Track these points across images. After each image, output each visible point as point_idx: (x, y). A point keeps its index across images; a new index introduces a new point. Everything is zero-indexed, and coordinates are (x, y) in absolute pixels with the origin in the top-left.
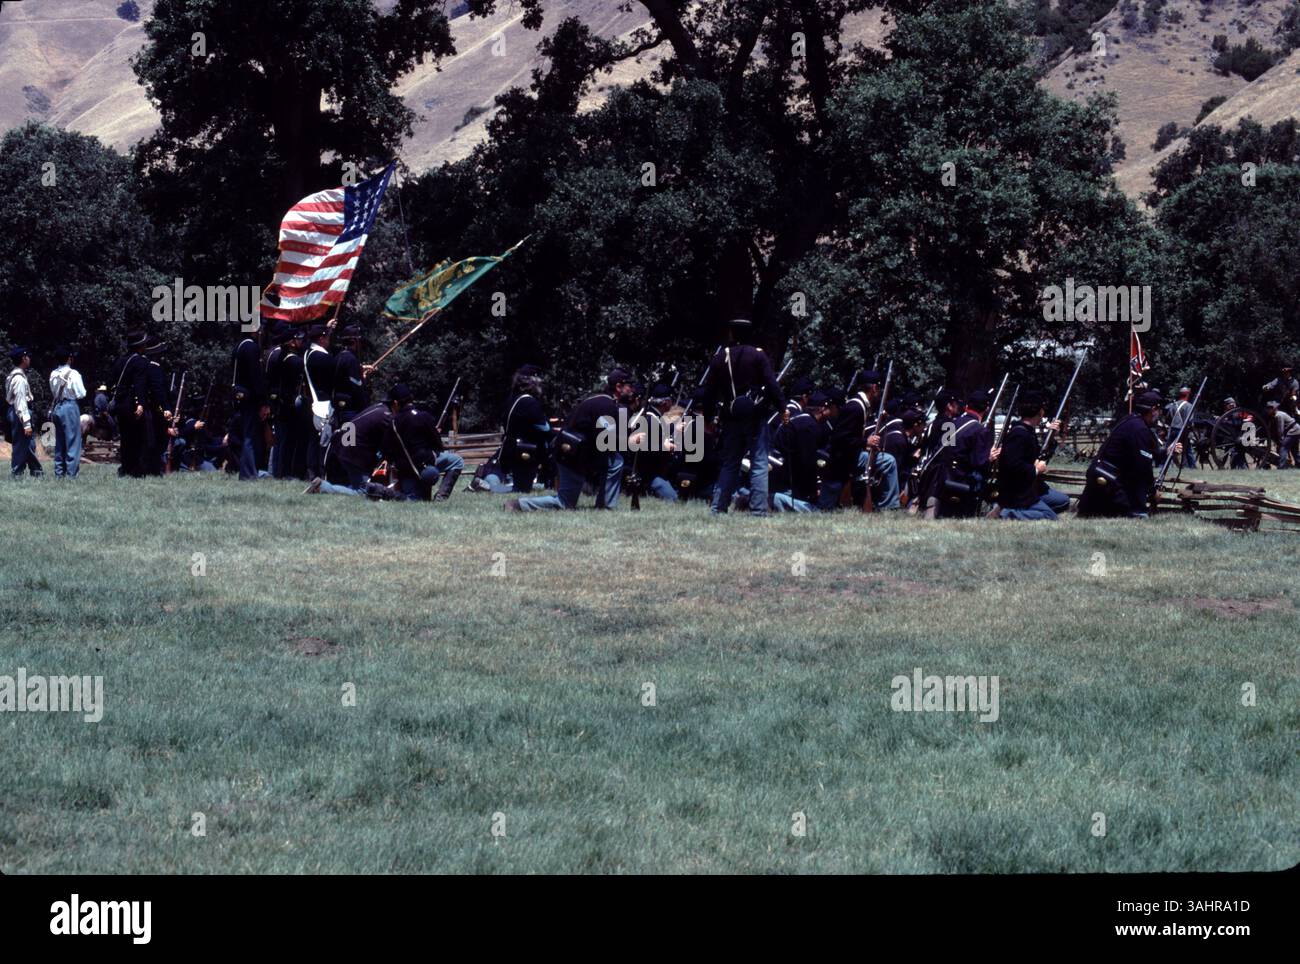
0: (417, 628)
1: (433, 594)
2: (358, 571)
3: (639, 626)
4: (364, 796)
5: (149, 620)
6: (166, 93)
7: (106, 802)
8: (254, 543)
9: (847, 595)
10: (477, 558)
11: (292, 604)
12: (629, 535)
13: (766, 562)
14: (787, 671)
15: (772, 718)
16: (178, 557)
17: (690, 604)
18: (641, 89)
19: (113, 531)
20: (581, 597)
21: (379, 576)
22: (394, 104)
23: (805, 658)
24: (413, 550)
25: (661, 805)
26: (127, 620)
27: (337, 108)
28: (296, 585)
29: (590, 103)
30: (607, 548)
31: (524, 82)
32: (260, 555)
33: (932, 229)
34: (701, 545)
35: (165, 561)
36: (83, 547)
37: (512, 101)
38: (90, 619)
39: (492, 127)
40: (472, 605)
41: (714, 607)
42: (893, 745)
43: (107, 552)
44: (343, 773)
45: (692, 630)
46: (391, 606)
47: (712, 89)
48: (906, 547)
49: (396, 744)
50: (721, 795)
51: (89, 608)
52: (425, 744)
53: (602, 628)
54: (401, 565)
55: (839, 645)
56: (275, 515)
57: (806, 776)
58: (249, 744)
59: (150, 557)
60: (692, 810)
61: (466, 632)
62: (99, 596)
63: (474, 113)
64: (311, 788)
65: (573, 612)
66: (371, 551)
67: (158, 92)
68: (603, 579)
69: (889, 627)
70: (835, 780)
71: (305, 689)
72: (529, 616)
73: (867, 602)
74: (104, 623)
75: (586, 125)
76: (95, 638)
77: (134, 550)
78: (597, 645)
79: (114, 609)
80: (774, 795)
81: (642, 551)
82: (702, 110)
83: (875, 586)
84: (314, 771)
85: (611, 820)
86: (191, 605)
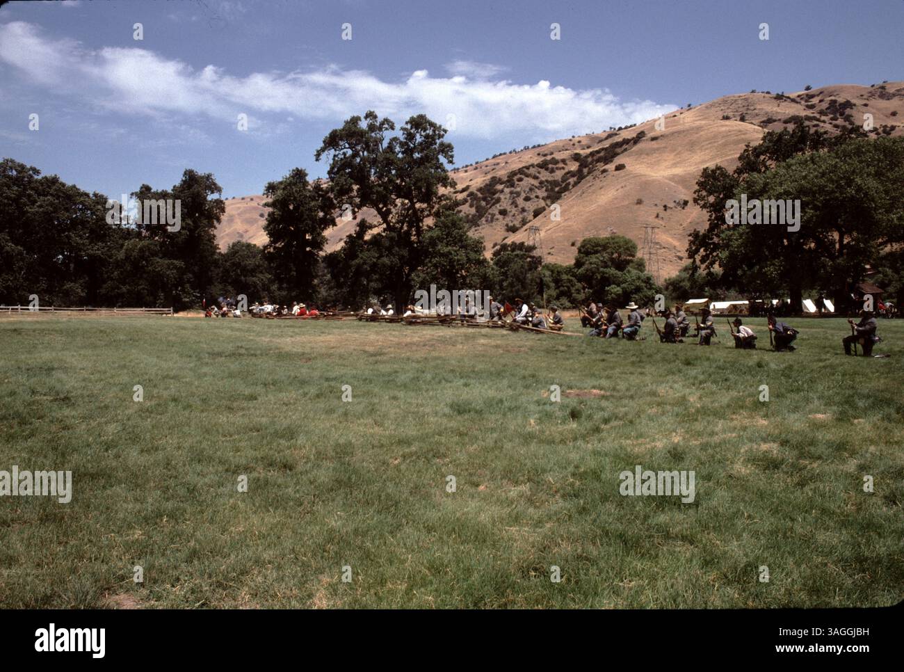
0: (330, 356)
1: (333, 348)
2: (316, 343)
3: (380, 355)
4: (318, 396)
5: (267, 355)
6: (270, 234)
7: (256, 399)
8: (292, 337)
9: (427, 347)
10: (343, 339)
11: (300, 350)
12: (377, 333)
13: (408, 340)
14: (414, 365)
15: (412, 376)
16: (273, 340)
17: (392, 349)
18: (379, 234)
19: (259, 334)
20: (367, 348)
21: (321, 344)
22: (323, 237)
23: (418, 362)
24: (329, 337)
25: (387, 397)
26: (261, 355)
27: (310, 238)
28: (302, 346)
29: (367, 237)
30: (372, 337)
31: (353, 233)
32: (293, 339)
33: (443, 265)
34: (394, 336)
35: (271, 341)
36: (251, 338)
37: (350, 236)
38: (252, 355)
39: (345, 242)
40: (343, 351)
41: (397, 350)
42: (440, 382)
43: (258, 339)
44: (313, 391)
45: (392, 355)
46: (324, 351)
47: (393, 234)
48: (439, 336)
49: (326, 384)
50: (401, 394)
51: (252, 352)
52: (333, 384)
53: (372, 355)
54: (325, 341)
55: (426, 358)
56: (296, 330)
57: (420, 389)
58: (290, 384)
59: (267, 340)
60: (395, 398)
61: (341, 357)
62: (255, 349)
63: (341, 240)
64: (305, 394)
65: (365, 352)
66: (318, 338)
67: (268, 234)
68: (372, 344)
69: (437, 354)
70: (427, 390)
71: (304, 371)
72: (355, 353)
73: (432, 349)
74: (256, 356)
75: (366, 242)
76: (254, 359)
77: (263, 338)
78: (371, 359)
79: (259, 352)
80: (413, 394)
81: (380, 338)
82: (391, 239)
83: (433, 345)
84: (306, 390)
85: (376, 401)
86: (277, 351)
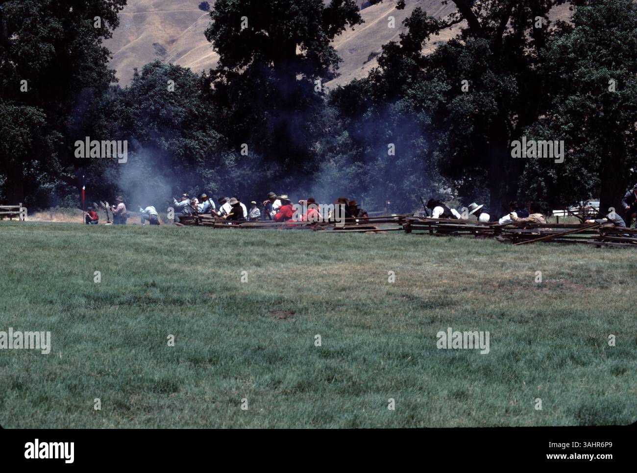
0: (334, 306)
1: (344, 289)
2: (308, 278)
3: (443, 305)
4: (301, 387)
5: (205, 301)
6: (220, 46)
7: (175, 390)
8: (258, 265)
9: (546, 291)
10: (366, 272)
11: (274, 294)
12: (442, 259)
13: (507, 275)
14: (512, 327)
15: (503, 351)
16: (220, 271)
17: (470, 294)
18: (453, 43)
19: (191, 259)
20: (416, 292)
21: (318, 281)
22: (331, 52)
23: (522, 321)
24: (335, 268)
25: (446, 392)
26: (194, 302)
27: (304, 52)
28: (277, 285)
29: (428, 50)
30: (430, 267)
31: (398, 41)
32: (261, 271)
33: (593, 111)
34: (476, 266)
35: (215, 274)
36: (175, 266)
37: (390, 48)
38: (174, 302)
39: (381, 61)
40: (363, 295)
41: (480, 296)
42: (562, 364)
43: (187, 269)
44: (292, 377)
45: (469, 307)
46: (323, 295)
47: (483, 42)
48: (575, 267)
49: (320, 364)
50: (475, 388)
51: (175, 296)
52: (333, 362)
53: (425, 306)
54: (329, 275)
55: (540, 315)
56: (270, 251)
57: (518, 378)
58: (247, 362)
59: (208, 271)
60: (460, 395)
61: (360, 308)
62: (181, 290)
63: (373, 55)
64: (276, 383)
65: (411, 298)
66: (315, 269)
67: (216, 45)
68: (427, 282)
69: (565, 306)
70: (532, 381)
71: (277, 336)
72: (390, 300)
73: (555, 294)
74: (182, 303)
75: (424, 62)
76: (177, 311)
77: (199, 268)
78: (422, 314)
79: (188, 296)
80: (501, 388)
81: (447, 269)
82: (479, 53)
83: (559, 286)
84: (279, 375)
85: (419, 399)
86: (225, 294)
